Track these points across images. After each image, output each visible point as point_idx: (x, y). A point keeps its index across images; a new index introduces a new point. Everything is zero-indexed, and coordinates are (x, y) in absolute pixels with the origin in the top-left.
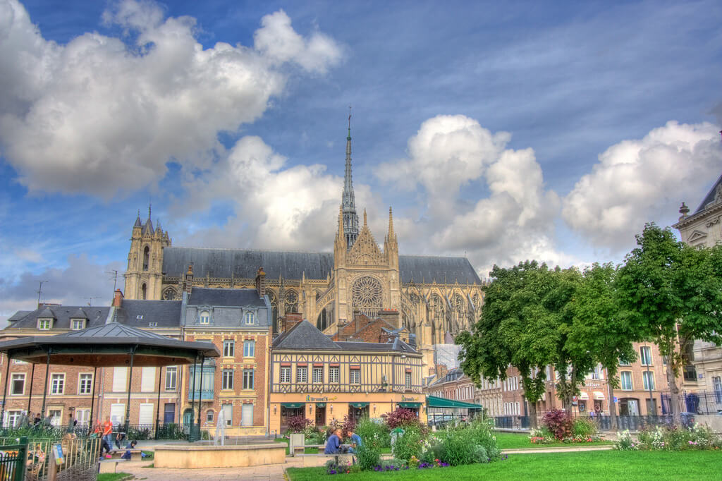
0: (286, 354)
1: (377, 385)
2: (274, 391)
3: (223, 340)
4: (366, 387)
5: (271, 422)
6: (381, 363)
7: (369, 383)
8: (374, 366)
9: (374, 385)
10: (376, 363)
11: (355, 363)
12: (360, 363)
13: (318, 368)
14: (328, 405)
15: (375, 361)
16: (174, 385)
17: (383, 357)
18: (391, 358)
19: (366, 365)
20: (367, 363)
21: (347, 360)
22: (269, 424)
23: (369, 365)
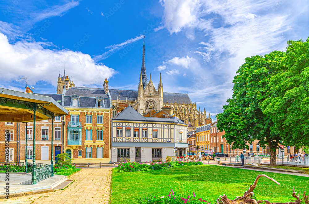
0: (120, 122)
1: (166, 139)
2: (114, 141)
3: (85, 114)
4: (161, 139)
5: (112, 156)
6: (168, 128)
7: (163, 138)
8: (165, 129)
9: (165, 139)
10: (166, 128)
11: (155, 128)
12: (158, 128)
13: (137, 130)
14: (141, 148)
15: (165, 127)
16: (59, 137)
17: (170, 125)
18: (173, 125)
19: (161, 129)
20: (162, 128)
21: (151, 126)
22: (111, 157)
23: (162, 129)
